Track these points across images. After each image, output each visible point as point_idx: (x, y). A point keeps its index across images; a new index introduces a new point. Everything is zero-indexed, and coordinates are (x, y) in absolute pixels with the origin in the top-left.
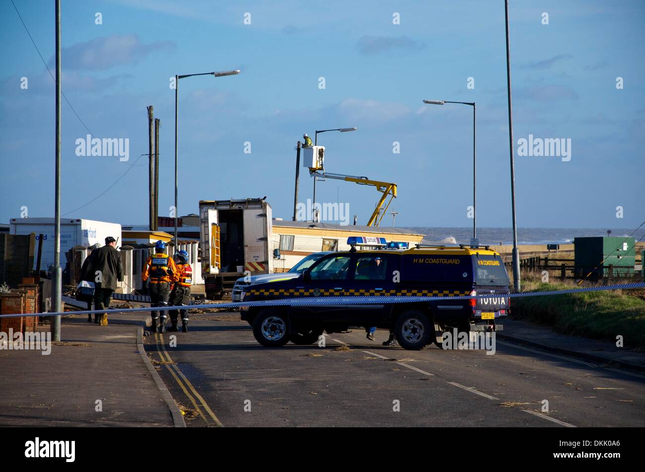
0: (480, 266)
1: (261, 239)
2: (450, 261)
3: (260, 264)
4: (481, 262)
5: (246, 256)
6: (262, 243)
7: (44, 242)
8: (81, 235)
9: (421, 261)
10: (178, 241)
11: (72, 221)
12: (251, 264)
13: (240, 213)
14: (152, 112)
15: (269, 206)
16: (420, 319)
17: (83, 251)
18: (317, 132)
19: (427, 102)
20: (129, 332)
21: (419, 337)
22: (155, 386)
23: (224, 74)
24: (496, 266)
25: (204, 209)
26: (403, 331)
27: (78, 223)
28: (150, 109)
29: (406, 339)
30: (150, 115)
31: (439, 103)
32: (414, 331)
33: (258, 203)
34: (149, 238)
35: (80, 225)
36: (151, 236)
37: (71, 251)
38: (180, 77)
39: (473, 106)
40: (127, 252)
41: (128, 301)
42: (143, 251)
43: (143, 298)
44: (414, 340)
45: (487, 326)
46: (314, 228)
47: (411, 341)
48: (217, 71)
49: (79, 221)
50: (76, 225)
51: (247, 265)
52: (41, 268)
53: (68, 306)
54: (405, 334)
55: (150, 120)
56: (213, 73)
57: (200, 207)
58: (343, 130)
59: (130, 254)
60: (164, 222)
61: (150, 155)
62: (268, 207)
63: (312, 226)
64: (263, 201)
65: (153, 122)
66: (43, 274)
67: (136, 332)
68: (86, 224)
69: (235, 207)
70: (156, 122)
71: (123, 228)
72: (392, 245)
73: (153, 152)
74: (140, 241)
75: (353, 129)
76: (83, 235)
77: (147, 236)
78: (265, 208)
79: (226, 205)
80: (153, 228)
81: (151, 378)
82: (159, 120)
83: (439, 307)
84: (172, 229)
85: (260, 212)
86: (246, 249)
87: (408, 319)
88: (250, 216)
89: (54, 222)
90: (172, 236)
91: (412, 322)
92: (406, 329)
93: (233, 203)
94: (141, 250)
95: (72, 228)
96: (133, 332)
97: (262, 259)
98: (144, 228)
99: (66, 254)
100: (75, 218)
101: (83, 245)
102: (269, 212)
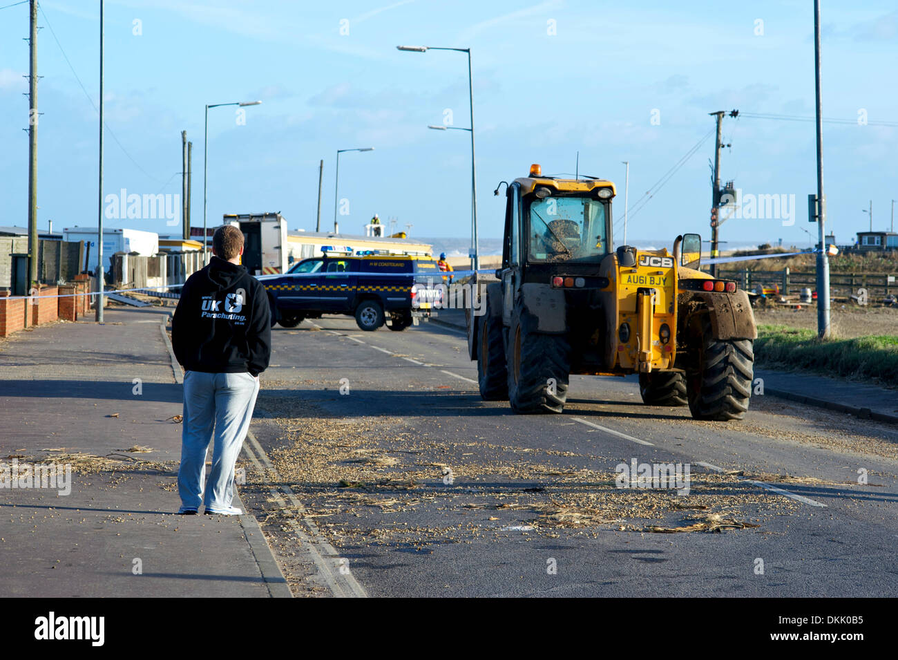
0: (419, 269)
1: (277, 248)
2: (397, 265)
3: (276, 269)
4: (420, 266)
5: (264, 262)
6: (277, 251)
7: (91, 248)
8: (123, 242)
9: (376, 264)
10: (207, 248)
11: (115, 231)
12: (267, 269)
13: (258, 226)
14: (185, 136)
15: (284, 219)
16: (374, 309)
17: (124, 256)
18: (339, 151)
19: (431, 128)
20: (156, 318)
21: (373, 321)
22: (165, 345)
23: (248, 105)
24: (432, 269)
25: (228, 222)
26: (362, 317)
27: (120, 232)
28: (184, 133)
29: (363, 323)
30: (184, 138)
31: (442, 129)
32: (370, 317)
33: (273, 216)
34: (181, 245)
35: (122, 234)
36: (183, 244)
37: (114, 256)
38: (210, 107)
39: (470, 132)
40: (161, 257)
41: (160, 297)
42: (176, 258)
43: (173, 295)
44: (370, 324)
45: (425, 313)
46: (332, 238)
47: (367, 324)
48: (242, 102)
49: (121, 230)
50: (119, 234)
51: (264, 270)
52: (89, 269)
53: (111, 301)
54: (363, 319)
55: (184, 143)
56: (238, 104)
57: (224, 220)
58: (362, 150)
59: (164, 259)
60: (198, 232)
61: (184, 173)
62: (282, 220)
63: (331, 237)
64: (279, 215)
65: (187, 145)
66: (90, 274)
67: (162, 318)
68: (127, 233)
69: (254, 220)
70: (189, 145)
71: (160, 237)
72: (368, 253)
73: (186, 171)
74: (173, 249)
75: (371, 149)
76: (125, 242)
77: (180, 244)
78: (280, 221)
79: (246, 218)
80: (186, 237)
81: (164, 341)
82: (191, 144)
83: (388, 299)
84: (201, 238)
85: (276, 224)
86: (263, 257)
87: (365, 308)
88: (266, 228)
89: (98, 231)
90: (202, 245)
91: (368, 310)
92: (364, 316)
93: (252, 217)
94: (174, 256)
95: (114, 237)
96: (159, 318)
97: (277, 265)
98: (178, 237)
99: (110, 258)
100: (117, 228)
101: (125, 252)
102: (284, 224)
